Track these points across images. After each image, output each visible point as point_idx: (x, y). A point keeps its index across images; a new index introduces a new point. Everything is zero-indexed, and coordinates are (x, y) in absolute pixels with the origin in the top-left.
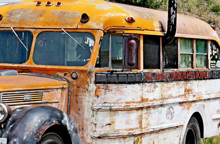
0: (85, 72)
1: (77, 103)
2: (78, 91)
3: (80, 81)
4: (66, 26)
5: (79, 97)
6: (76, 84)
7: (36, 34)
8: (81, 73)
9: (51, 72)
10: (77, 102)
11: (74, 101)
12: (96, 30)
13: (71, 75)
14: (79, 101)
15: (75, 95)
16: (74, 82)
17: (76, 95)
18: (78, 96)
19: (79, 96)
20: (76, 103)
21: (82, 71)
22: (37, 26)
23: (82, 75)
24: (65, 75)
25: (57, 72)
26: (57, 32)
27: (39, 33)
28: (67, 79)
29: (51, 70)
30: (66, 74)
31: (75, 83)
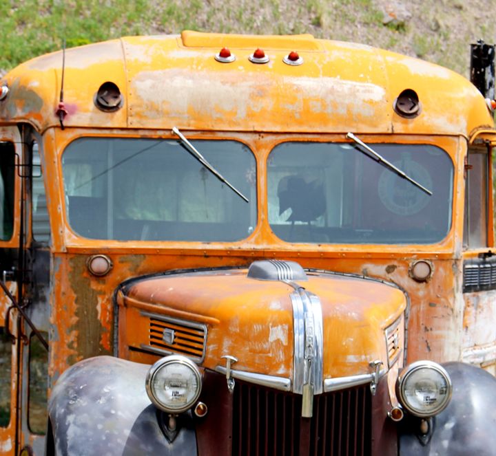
0: (448, 260)
1: (430, 350)
2: (430, 316)
3: (437, 287)
4: (355, 125)
5: (435, 332)
6: (425, 297)
7: (263, 150)
8: (439, 262)
9: (343, 264)
10: (428, 347)
11: (420, 347)
12: (450, 138)
13: (411, 271)
14: (433, 344)
15: (423, 327)
16: (418, 290)
17: (426, 328)
18: (431, 329)
19: (434, 329)
20: (427, 351)
21: (442, 258)
22: (264, 127)
23: (441, 269)
24: (390, 269)
25: (364, 263)
26: (329, 143)
27: (271, 146)
28: (396, 282)
29: (344, 258)
30: (394, 267)
31: (421, 293)
